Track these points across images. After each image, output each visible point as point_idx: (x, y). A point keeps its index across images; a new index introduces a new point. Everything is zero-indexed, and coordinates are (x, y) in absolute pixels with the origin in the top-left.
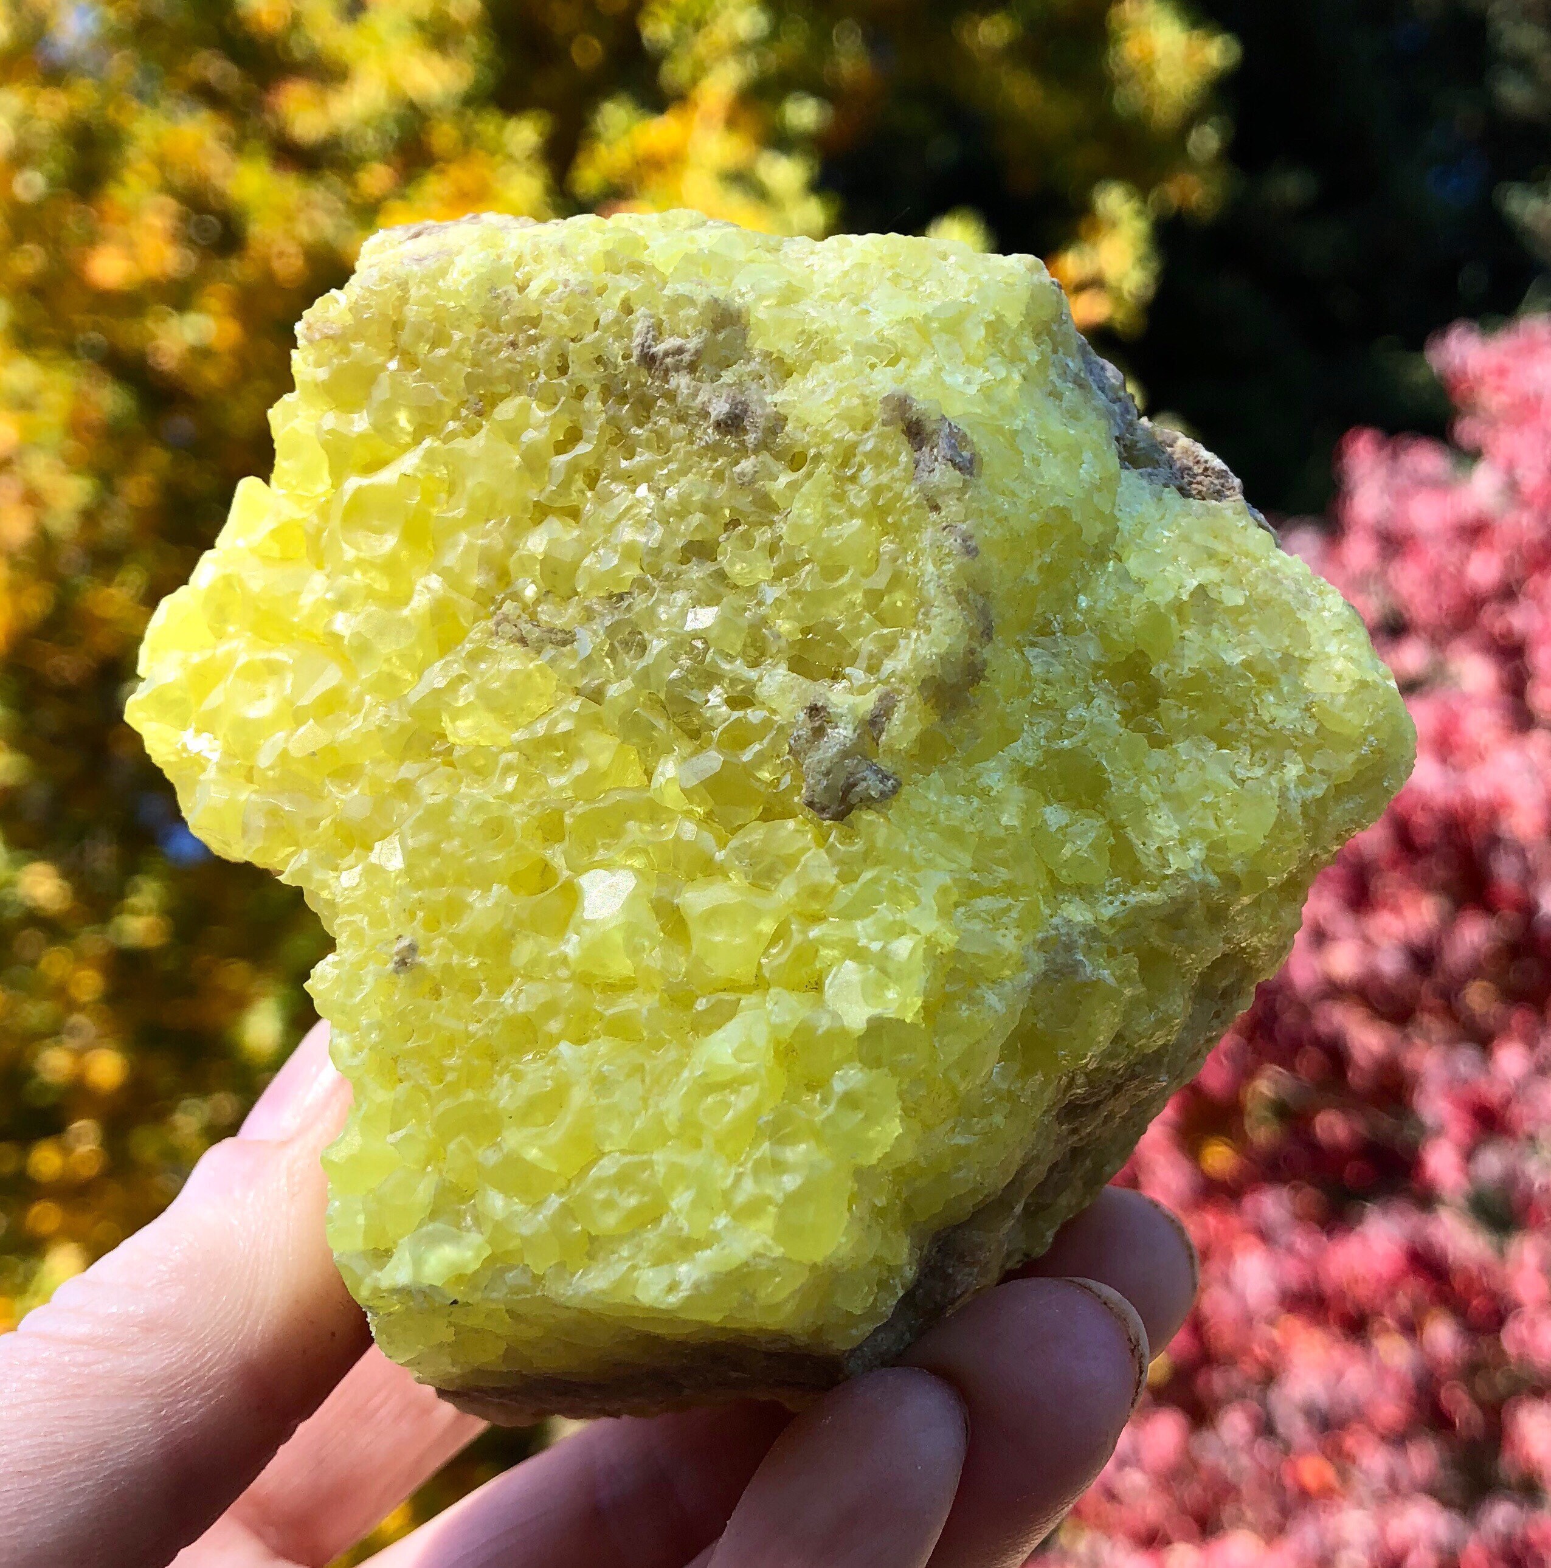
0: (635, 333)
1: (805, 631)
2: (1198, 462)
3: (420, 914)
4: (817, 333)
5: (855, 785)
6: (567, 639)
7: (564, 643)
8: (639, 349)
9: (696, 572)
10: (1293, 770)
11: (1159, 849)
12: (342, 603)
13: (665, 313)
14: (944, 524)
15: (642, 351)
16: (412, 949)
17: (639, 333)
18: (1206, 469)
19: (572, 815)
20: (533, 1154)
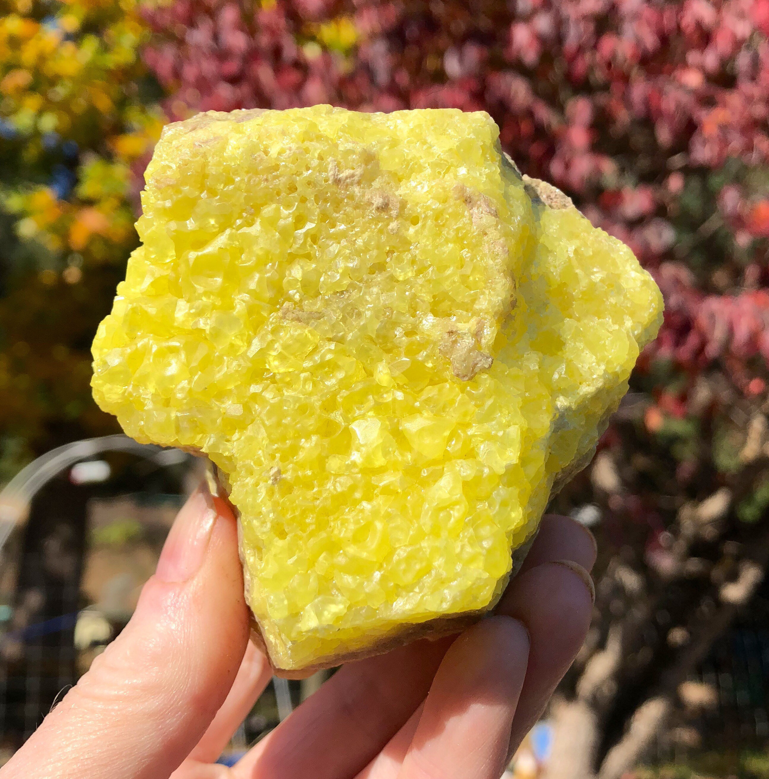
0: (329, 169)
1: (434, 297)
2: (552, 192)
3: (278, 455)
4: (411, 160)
5: (477, 364)
6: (319, 316)
7: (319, 318)
8: (333, 177)
9: (379, 278)
10: (629, 323)
11: (589, 368)
12: (200, 313)
13: (341, 159)
14: (492, 241)
15: (334, 177)
16: (279, 472)
17: (331, 169)
18: (556, 195)
19: (341, 397)
20: (365, 555)
